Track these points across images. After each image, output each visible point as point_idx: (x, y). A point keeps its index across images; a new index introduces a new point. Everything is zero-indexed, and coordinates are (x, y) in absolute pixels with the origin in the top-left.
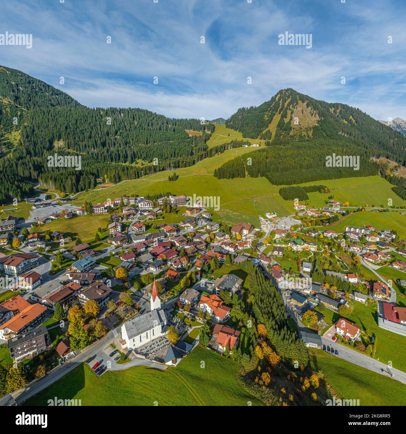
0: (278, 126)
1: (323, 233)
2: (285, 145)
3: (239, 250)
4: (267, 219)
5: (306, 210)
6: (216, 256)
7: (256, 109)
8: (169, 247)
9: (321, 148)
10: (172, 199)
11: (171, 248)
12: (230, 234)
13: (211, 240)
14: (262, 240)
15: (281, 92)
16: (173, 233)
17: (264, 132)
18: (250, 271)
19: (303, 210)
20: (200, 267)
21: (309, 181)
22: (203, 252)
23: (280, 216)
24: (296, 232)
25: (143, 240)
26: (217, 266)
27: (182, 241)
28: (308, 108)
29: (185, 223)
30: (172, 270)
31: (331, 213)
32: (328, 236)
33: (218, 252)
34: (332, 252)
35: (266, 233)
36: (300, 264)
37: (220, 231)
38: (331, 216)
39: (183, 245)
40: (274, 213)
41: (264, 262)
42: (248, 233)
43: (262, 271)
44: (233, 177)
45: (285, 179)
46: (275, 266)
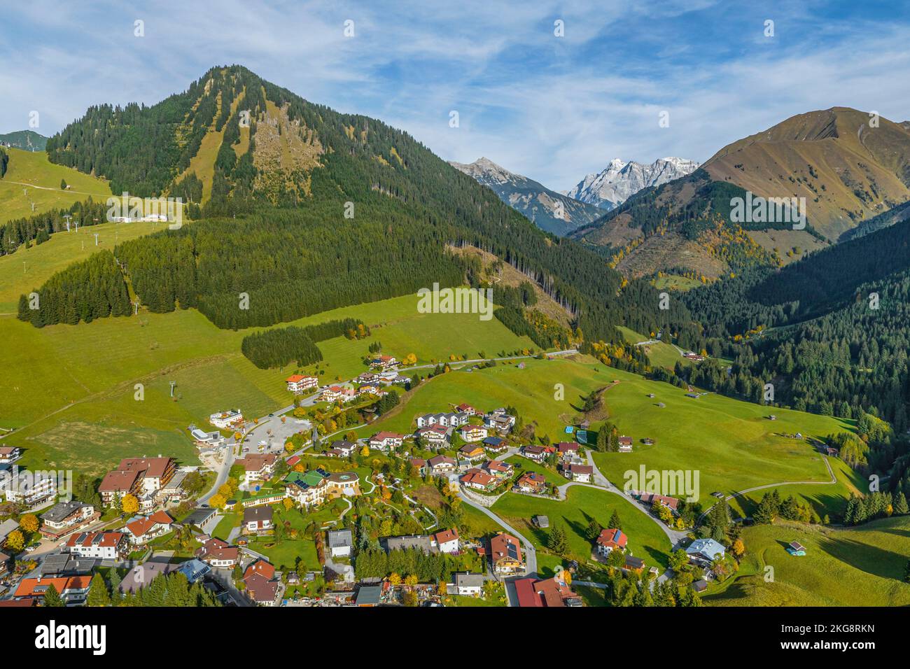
0: (217, 163)
1: (368, 443)
2: (242, 217)
3: (135, 546)
4: (215, 433)
5: (319, 390)
6: (51, 589)
7: (145, 112)
9: (336, 222)
12: (99, 503)
13: (27, 537)
14: (208, 498)
15: (215, 72)
17: (179, 180)
19: (312, 390)
21: (317, 311)
23: (252, 415)
24: (299, 453)
28: (292, 123)
31: (381, 386)
32: (380, 447)
33: (58, 573)
34: (396, 486)
35: (216, 473)
36: (321, 539)
38: (381, 395)
40: (233, 411)
41: (219, 563)
42: (160, 484)
43: (216, 592)
44: (89, 319)
45: (254, 311)
46: (254, 567)
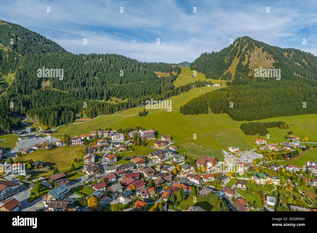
0: (237, 68)
1: (285, 167)
2: (244, 85)
3: (204, 182)
4: (230, 153)
5: (267, 145)
6: (182, 187)
7: (217, 54)
8: (138, 178)
9: (278, 87)
10: (141, 133)
11: (140, 179)
12: (196, 167)
13: (177, 171)
14: (226, 173)
15: (238, 39)
16: (142, 165)
17: (225, 73)
18: (215, 203)
19: (264, 145)
20: (166, 198)
21: (268, 117)
22: (170, 184)
23: (242, 149)
24: (258, 165)
25: (114, 170)
26: (183, 197)
27: (150, 173)
28: (264, 53)
29: (153, 155)
30: (140, 200)
31: (292, 147)
32: (290, 170)
34: (296, 186)
36: (263, 197)
37: (186, 163)
38: (291, 151)
39: (151, 176)
40: (236, 147)
41: (228, 195)
42: (212, 165)
43: (226, 204)
44: (197, 113)
45: (245, 116)
46: (239, 199)
